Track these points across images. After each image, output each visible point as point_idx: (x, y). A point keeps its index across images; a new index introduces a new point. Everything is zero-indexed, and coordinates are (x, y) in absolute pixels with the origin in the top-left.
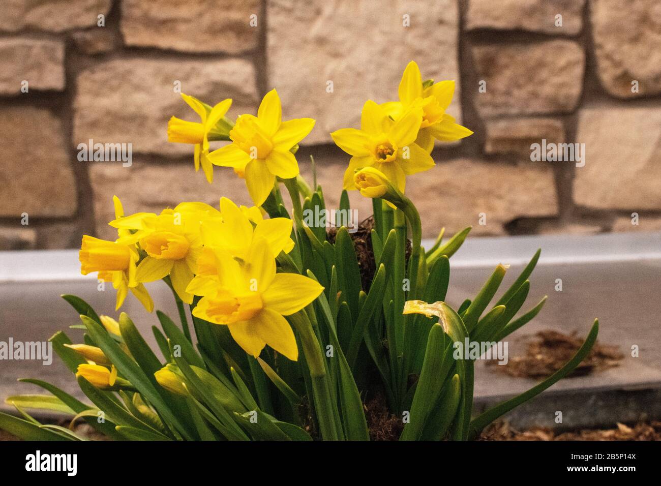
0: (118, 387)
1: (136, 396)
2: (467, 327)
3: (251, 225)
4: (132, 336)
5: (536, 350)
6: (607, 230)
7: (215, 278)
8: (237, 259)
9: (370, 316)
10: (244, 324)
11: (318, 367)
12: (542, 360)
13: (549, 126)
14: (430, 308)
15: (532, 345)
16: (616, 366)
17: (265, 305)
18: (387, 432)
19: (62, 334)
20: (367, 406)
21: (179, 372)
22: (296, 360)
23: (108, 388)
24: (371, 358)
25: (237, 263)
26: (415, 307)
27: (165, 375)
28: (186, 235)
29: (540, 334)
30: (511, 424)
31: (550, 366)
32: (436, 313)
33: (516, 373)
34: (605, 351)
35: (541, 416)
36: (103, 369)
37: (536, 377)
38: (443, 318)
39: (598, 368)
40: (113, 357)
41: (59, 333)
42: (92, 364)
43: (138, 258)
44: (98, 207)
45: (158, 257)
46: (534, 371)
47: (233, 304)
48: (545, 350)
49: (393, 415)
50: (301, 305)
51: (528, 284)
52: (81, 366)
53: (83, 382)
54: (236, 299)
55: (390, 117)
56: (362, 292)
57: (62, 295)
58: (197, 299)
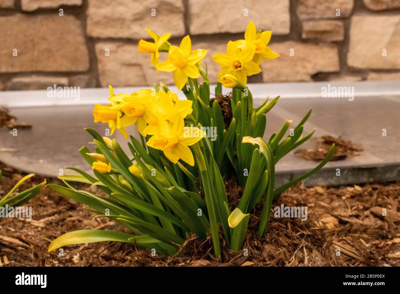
0: (112, 172)
1: (120, 176)
2: (271, 149)
3: (173, 103)
4: (119, 151)
5: (321, 145)
6: (364, 79)
7: (157, 127)
8: (167, 120)
9: (229, 141)
10: (170, 150)
11: (203, 167)
12: (322, 152)
13: (336, 25)
14: (254, 140)
15: (318, 143)
16: (358, 155)
17: (179, 141)
18: (236, 195)
19: (85, 148)
20: (227, 182)
21: (140, 167)
22: (194, 166)
23: (107, 173)
24: (230, 161)
25: (167, 122)
26: (248, 140)
27: (134, 168)
28: (143, 105)
29: (323, 137)
30: (305, 183)
31: (325, 155)
32: (257, 143)
33: (309, 158)
34: (354, 147)
35: (320, 179)
36: (105, 164)
37: (318, 160)
38: (260, 145)
39: (349, 156)
40: (109, 159)
41: (84, 147)
42: (100, 163)
43: (121, 115)
44: (100, 66)
45: (130, 116)
46: (317, 158)
47: (165, 141)
48: (325, 146)
49: (239, 187)
50: (196, 141)
51: (302, 127)
52: (95, 163)
53: (96, 171)
54: (167, 139)
55: (240, 49)
56: (225, 130)
57: (85, 129)
58: (149, 137)
